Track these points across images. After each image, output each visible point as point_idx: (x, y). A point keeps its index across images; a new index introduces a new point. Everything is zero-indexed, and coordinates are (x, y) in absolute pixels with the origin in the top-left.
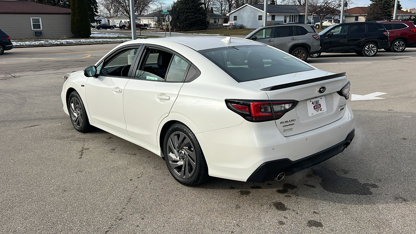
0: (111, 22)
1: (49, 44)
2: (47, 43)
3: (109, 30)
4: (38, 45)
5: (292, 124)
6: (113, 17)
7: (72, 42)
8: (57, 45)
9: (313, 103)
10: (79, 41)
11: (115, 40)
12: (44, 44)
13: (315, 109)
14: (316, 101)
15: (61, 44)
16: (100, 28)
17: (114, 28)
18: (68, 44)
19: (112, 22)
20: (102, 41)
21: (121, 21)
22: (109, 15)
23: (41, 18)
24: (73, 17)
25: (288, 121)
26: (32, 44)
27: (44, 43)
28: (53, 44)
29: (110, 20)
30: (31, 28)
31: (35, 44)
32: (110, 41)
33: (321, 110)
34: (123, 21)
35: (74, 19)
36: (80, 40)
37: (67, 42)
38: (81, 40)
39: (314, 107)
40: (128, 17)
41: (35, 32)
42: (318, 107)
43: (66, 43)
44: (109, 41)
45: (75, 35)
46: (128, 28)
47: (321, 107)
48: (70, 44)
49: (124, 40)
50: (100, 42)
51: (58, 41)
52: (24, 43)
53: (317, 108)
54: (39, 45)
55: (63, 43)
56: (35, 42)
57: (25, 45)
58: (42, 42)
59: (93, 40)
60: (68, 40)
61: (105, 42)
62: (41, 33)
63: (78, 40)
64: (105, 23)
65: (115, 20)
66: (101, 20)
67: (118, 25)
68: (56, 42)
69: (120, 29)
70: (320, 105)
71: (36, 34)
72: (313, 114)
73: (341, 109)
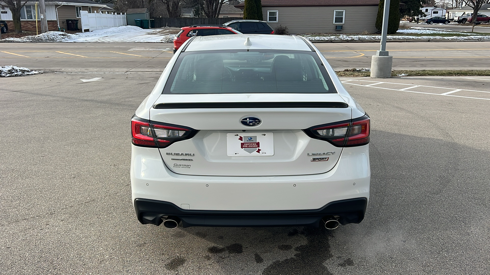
0: (450, 15)
1: (339, 40)
2: (337, 38)
3: (441, 24)
4: (326, 40)
5: (189, 160)
6: (455, 8)
7: (365, 39)
8: (347, 41)
10: (373, 38)
11: (419, 37)
12: (333, 40)
15: (352, 40)
16: (431, 22)
17: (449, 22)
18: (360, 40)
19: (452, 14)
20: (402, 38)
21: (464, 13)
22: (451, 6)
23: (345, 10)
24: (381, 9)
25: (180, 154)
26: (321, 39)
27: (334, 38)
28: (343, 40)
29: (450, 12)
30: (333, 22)
31: (324, 40)
32: (413, 39)
34: (466, 13)
35: (381, 11)
36: (375, 36)
37: (359, 38)
38: (377, 36)
39: (242, 144)
40: (473, 7)
41: (336, 26)
43: (357, 39)
44: (411, 39)
45: (378, 30)
46: (470, 22)
48: (362, 40)
49: (431, 38)
50: (399, 39)
51: (349, 36)
52: (313, 38)
54: (328, 40)
55: (355, 39)
56: (324, 38)
57: (314, 40)
58: (332, 37)
59: (391, 36)
60: (361, 36)
61: (406, 39)
62: (341, 27)
63: (373, 36)
64: (442, 16)
65: (456, 12)
66: (438, 12)
67: (456, 19)
68: (347, 38)
69: (459, 23)
71: (336, 29)
72: (236, 154)
73: (314, 160)
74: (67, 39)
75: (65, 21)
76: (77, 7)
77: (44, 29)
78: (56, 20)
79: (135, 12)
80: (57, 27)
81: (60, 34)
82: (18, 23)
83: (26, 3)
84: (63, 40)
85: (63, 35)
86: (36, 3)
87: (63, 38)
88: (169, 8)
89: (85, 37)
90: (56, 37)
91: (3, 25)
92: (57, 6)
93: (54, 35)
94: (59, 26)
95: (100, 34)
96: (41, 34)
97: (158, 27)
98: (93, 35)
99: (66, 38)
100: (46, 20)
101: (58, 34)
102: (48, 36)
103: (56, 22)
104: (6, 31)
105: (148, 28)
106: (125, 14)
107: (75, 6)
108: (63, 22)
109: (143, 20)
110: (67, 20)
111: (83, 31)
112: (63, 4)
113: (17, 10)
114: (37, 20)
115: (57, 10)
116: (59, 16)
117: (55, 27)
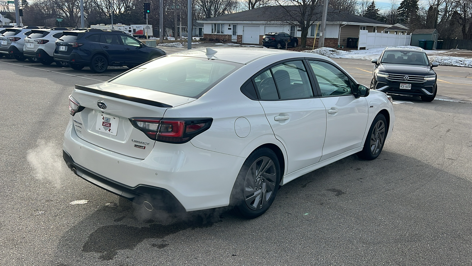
5: (80, 127)
9: (103, 119)
13: (104, 125)
14: (107, 118)
33: (109, 130)
39: (103, 123)
42: (107, 125)
47: (110, 127)
53: (105, 126)
70: (110, 124)
72: (99, 129)
73: (136, 146)
74: (335, 55)
75: (346, 39)
76: (362, 26)
77: (320, 45)
78: (338, 38)
79: (422, 32)
80: (337, 44)
81: (330, 50)
82: (304, 39)
83: (313, 23)
84: (331, 55)
85: (332, 51)
86: (318, 23)
87: (331, 54)
88: (465, 29)
89: (354, 54)
90: (326, 53)
91: (290, 40)
92: (341, 25)
93: (325, 51)
94: (339, 43)
95: (371, 52)
96: (315, 50)
97: (447, 49)
98: (363, 52)
99: (334, 53)
100: (323, 38)
101: (328, 50)
102: (320, 51)
103: (337, 39)
104: (297, 45)
105: (432, 49)
106: (411, 34)
107: (373, 26)
108: (344, 40)
109: (428, 41)
110: (348, 38)
111: (359, 48)
112: (346, 24)
113: (305, 28)
114: (315, 37)
115: (340, 29)
116: (341, 34)
117: (335, 44)
